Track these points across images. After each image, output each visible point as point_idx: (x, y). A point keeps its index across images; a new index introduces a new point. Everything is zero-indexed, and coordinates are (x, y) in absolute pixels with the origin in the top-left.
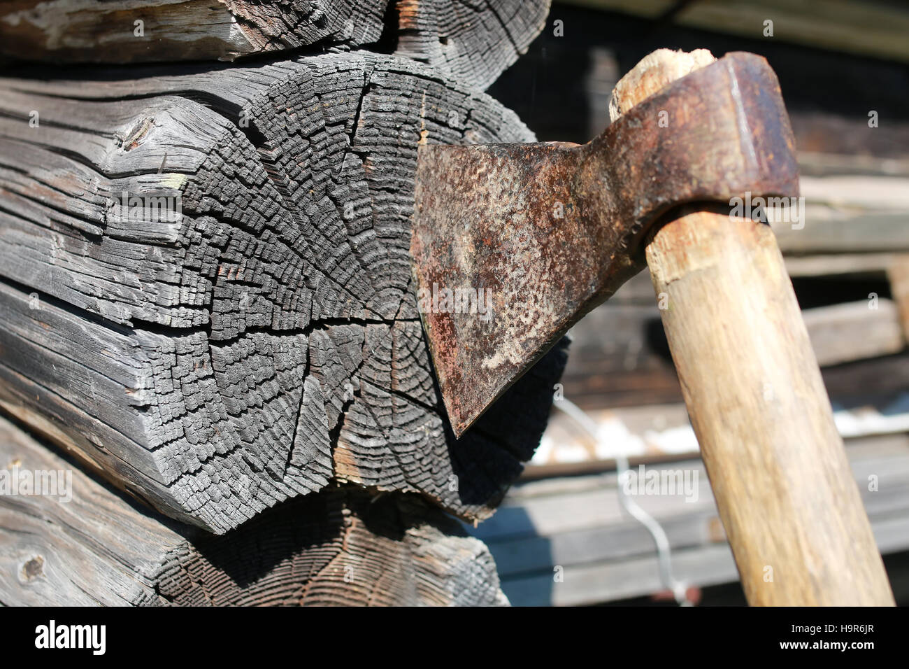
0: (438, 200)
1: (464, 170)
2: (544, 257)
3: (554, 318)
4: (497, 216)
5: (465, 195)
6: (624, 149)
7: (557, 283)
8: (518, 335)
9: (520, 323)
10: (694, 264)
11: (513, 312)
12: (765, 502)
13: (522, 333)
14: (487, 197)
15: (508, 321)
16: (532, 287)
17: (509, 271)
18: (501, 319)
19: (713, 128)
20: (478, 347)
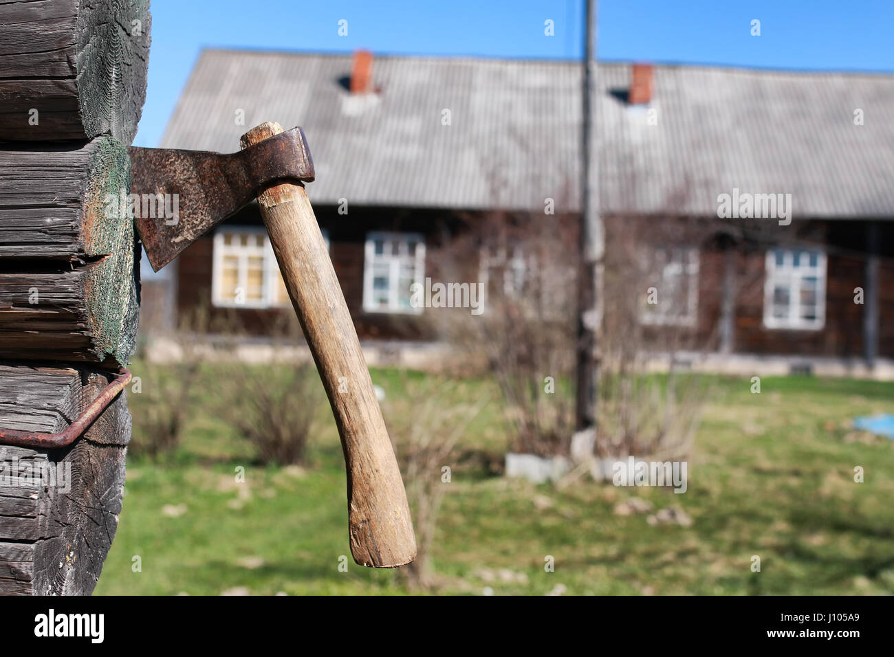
0: (146, 171)
1: (162, 159)
2: (206, 197)
3: (211, 221)
4: (181, 180)
5: (162, 170)
6: (255, 157)
7: (213, 207)
8: (192, 228)
9: (193, 223)
10: (283, 201)
11: (189, 219)
12: (312, 284)
13: (195, 227)
14: (175, 171)
15: (186, 223)
16: (200, 209)
17: (187, 202)
18: (182, 222)
19: (294, 153)
20: (169, 234)
